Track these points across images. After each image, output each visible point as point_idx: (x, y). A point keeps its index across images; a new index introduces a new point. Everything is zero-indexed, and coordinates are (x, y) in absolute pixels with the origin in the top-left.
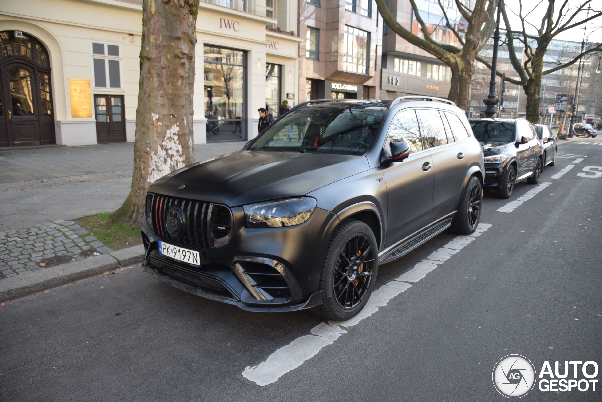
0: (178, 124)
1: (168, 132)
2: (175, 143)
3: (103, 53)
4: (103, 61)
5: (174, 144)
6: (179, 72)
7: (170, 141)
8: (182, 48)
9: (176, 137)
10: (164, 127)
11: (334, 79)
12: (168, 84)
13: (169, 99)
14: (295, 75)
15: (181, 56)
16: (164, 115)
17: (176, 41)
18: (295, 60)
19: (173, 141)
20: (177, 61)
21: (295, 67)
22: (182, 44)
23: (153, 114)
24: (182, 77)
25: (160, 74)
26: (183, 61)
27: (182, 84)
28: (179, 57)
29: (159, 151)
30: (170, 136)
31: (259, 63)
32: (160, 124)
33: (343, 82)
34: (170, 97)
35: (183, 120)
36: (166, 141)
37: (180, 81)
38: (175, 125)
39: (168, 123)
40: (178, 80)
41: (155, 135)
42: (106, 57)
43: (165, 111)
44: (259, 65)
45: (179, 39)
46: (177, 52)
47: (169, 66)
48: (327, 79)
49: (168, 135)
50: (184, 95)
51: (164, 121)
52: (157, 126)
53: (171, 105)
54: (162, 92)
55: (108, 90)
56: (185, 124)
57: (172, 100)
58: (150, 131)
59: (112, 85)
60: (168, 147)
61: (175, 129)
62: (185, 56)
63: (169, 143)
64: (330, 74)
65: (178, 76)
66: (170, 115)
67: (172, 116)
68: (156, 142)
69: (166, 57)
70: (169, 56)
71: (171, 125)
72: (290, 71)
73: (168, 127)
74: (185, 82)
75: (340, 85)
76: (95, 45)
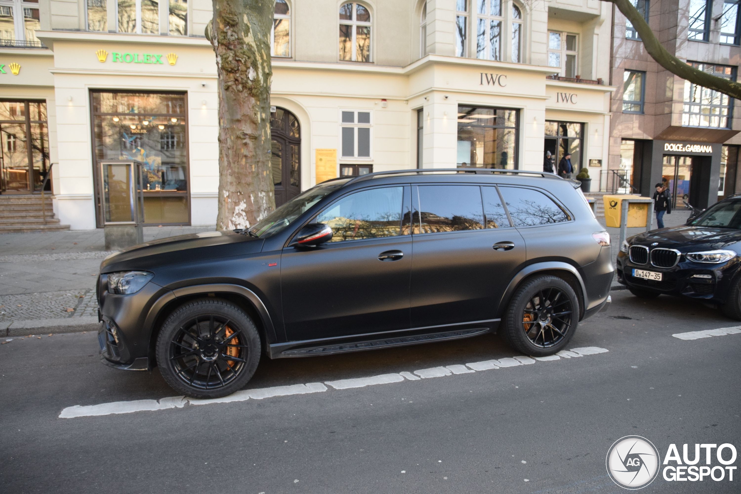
0: (245, 201)
1: (237, 208)
2: (243, 218)
3: (352, 120)
4: (352, 129)
5: (243, 220)
6: (242, 152)
7: (239, 217)
8: (243, 129)
9: (244, 214)
10: (233, 203)
11: (670, 137)
12: (234, 163)
13: (236, 178)
14: (603, 135)
15: (242, 136)
16: (232, 192)
17: (237, 123)
18: (604, 115)
19: (241, 217)
20: (239, 142)
21: (604, 124)
22: (244, 126)
23: (224, 192)
24: (246, 156)
25: (227, 154)
26: (244, 141)
27: (246, 163)
28: (240, 138)
29: (229, 226)
30: (239, 212)
31: (535, 122)
32: (229, 200)
33: (685, 142)
34: (236, 175)
35: (250, 197)
36: (235, 217)
37: (244, 160)
38: (243, 202)
39: (236, 200)
40: (242, 159)
41: (227, 211)
42: (356, 125)
43: (233, 189)
44: (535, 125)
45: (239, 121)
46: (239, 133)
47: (233, 147)
48: (657, 138)
49: (237, 211)
50: (249, 173)
51: (232, 198)
52: (227, 203)
53: (238, 183)
54: (230, 171)
55: (356, 159)
56: (252, 201)
57: (238, 178)
58: (223, 207)
59: (360, 154)
60: (237, 223)
61: (243, 206)
62: (247, 136)
63: (238, 219)
64: (660, 132)
65: (242, 156)
66: (237, 192)
67: (239, 194)
68: (227, 218)
69: (231, 138)
70: (232, 138)
71: (239, 202)
72: (596, 131)
73: (237, 204)
74: (249, 161)
75: (680, 146)
76: (344, 113)
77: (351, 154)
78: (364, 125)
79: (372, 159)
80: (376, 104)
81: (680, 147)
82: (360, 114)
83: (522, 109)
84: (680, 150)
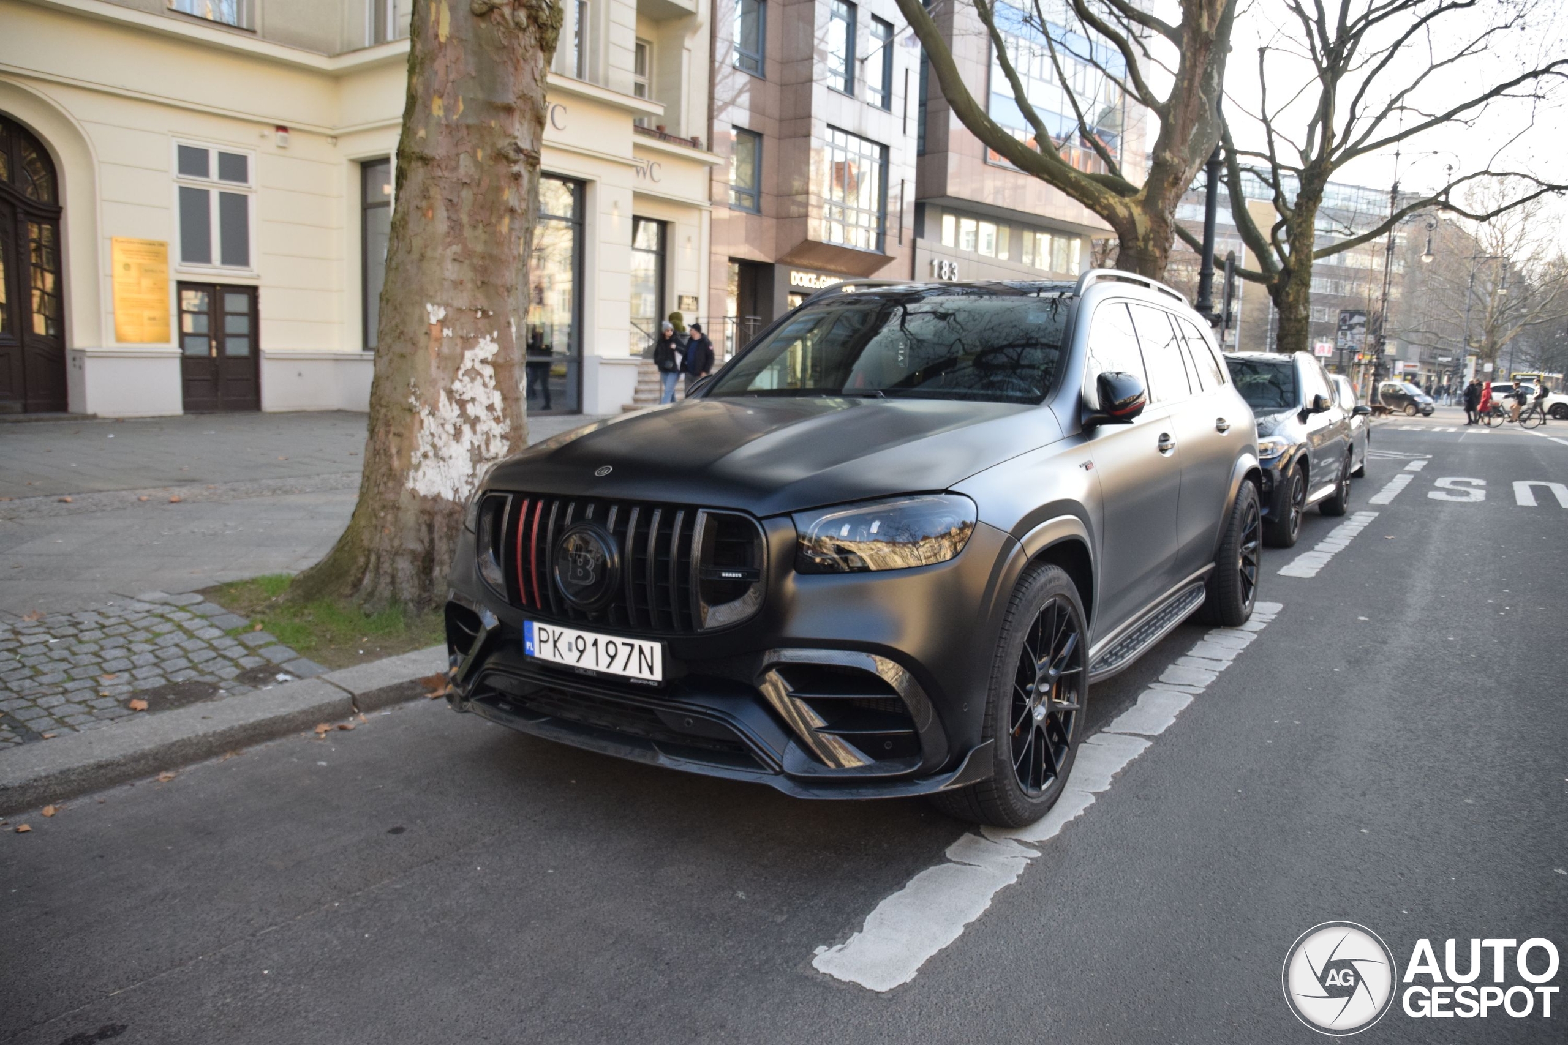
0: (495, 334)
1: (468, 354)
2: (485, 385)
3: (204, 172)
4: (205, 194)
5: (482, 388)
6: (505, 197)
7: (473, 380)
8: (517, 134)
9: (488, 371)
10: (459, 342)
11: (797, 261)
12: (475, 227)
13: (474, 269)
14: (699, 249)
15: (512, 155)
16: (460, 310)
17: (502, 115)
18: (701, 210)
19: (479, 380)
20: (502, 168)
21: (700, 227)
22: (517, 126)
23: (429, 307)
24: (512, 211)
25: (455, 200)
26: (515, 168)
27: (511, 229)
28: (507, 158)
29: (440, 405)
30: (473, 366)
31: (616, 212)
32: (447, 332)
33: (820, 271)
34: (479, 262)
35: (509, 324)
36: (461, 381)
37: (506, 221)
38: (488, 338)
39: (468, 333)
40: (501, 217)
41: (434, 363)
42: (214, 185)
43: (462, 301)
44: (615, 219)
45: (509, 110)
46: (503, 143)
47: (479, 180)
48: (781, 261)
49: (467, 364)
50: (514, 258)
51: (458, 327)
52: (439, 340)
53: (479, 283)
54: (456, 248)
55: (216, 272)
56: (514, 336)
57: (484, 270)
58: (421, 352)
59: (226, 260)
60: (466, 397)
61: (487, 348)
62: (522, 156)
63: (469, 386)
64: (788, 249)
65: (503, 208)
66: (476, 311)
67: (479, 314)
68: (433, 382)
69: (474, 156)
70: (480, 154)
71: (476, 337)
72: (689, 239)
73: (469, 342)
74: (517, 225)
75: (813, 276)
76: (184, 151)
77: (206, 258)
78: (233, 187)
79: (255, 273)
80: (263, 136)
81: (813, 281)
82: (223, 156)
83: (592, 181)
84: (812, 285)
